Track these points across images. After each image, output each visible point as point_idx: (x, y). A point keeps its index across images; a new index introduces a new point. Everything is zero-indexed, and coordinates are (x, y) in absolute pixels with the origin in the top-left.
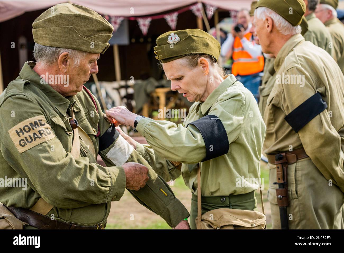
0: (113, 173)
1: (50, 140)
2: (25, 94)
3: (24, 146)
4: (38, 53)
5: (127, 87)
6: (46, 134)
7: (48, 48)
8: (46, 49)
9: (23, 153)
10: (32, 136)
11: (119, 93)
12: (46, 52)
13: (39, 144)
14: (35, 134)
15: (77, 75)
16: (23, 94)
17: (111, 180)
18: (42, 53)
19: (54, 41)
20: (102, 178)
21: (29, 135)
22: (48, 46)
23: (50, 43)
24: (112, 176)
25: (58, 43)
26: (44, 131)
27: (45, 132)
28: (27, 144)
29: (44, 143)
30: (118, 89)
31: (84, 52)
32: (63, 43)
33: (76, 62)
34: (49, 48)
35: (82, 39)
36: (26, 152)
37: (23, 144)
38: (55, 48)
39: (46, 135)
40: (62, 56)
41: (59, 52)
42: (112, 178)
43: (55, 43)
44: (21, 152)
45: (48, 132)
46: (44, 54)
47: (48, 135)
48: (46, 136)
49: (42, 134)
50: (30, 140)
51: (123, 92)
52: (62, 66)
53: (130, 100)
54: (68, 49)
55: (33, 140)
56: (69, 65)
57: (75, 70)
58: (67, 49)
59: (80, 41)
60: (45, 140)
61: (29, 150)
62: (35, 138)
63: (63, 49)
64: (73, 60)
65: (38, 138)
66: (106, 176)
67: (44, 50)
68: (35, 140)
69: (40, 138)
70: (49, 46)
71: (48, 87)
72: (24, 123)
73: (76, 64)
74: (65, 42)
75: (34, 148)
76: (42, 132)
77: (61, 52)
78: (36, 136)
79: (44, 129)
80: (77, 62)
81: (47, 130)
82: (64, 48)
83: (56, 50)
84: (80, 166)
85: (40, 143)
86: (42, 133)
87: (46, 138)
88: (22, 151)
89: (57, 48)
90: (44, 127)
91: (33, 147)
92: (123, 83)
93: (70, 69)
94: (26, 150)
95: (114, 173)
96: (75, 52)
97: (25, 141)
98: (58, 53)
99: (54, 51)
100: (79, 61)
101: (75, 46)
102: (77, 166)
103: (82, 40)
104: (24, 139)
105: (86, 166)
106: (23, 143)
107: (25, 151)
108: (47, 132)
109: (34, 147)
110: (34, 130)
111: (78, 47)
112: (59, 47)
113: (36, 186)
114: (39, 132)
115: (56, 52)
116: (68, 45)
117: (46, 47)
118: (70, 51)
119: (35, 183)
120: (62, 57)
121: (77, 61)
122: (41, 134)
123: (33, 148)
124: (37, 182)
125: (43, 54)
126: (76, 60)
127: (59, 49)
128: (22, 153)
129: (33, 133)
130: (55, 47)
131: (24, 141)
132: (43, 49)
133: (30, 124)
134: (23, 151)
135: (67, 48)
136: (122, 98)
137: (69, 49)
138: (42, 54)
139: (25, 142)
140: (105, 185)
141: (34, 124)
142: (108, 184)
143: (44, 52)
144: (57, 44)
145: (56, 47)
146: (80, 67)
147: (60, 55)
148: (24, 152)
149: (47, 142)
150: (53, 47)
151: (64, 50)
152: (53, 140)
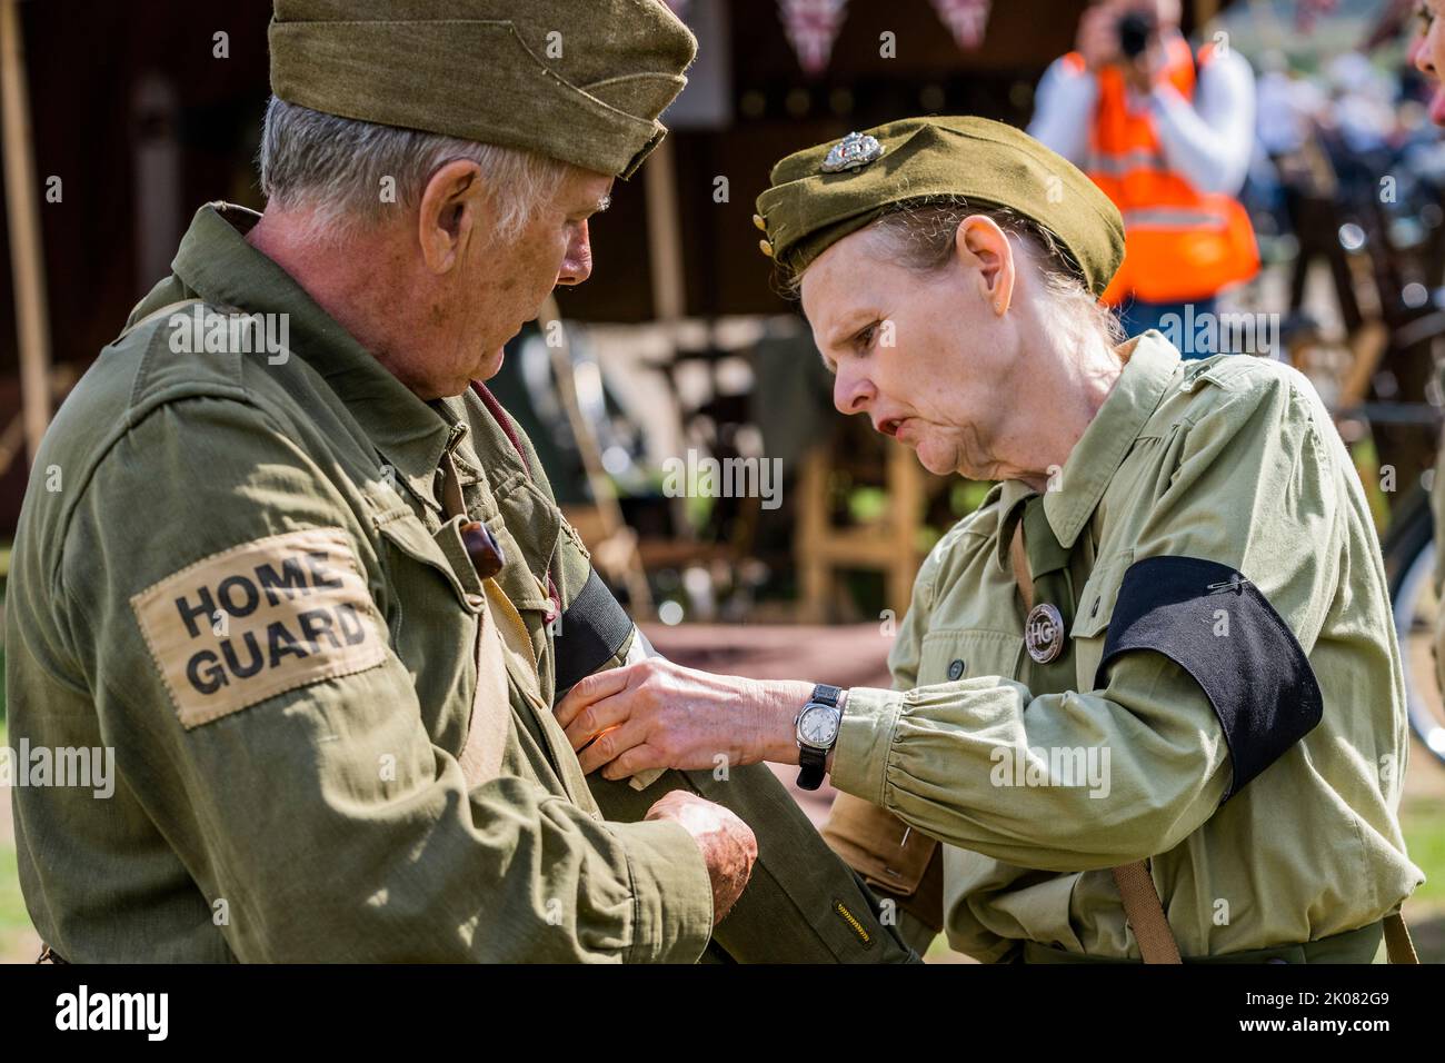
0: (649, 869)
1: (355, 673)
2: (251, 393)
3: (210, 689)
4: (304, 155)
5: (712, 356)
6: (341, 638)
7: (367, 132)
8: (356, 137)
9: (201, 732)
10: (262, 638)
11: (672, 386)
12: (355, 156)
13: (292, 690)
14: (277, 629)
15: (501, 287)
16: (241, 392)
17: (637, 907)
18: (327, 161)
19: (406, 94)
20: (599, 903)
21: (246, 630)
22: (365, 122)
23: (381, 104)
24: (641, 887)
25: (429, 106)
26: (328, 620)
27: (336, 628)
28: (227, 683)
29: (320, 683)
30: (667, 369)
31: (557, 162)
32: (455, 111)
33: (505, 222)
34: (373, 135)
35: (558, 95)
36: (220, 725)
37: (207, 680)
38: (406, 136)
39: (337, 644)
40: (442, 179)
41: (429, 156)
42: (644, 898)
43: (408, 106)
44: (193, 723)
45: (353, 629)
46: (341, 164)
47: (349, 643)
48: (337, 651)
49: (317, 637)
50: (246, 661)
51: (694, 383)
52: (437, 235)
53: (730, 425)
54: (481, 143)
55: (267, 660)
56: (472, 230)
57: (497, 262)
58: (473, 146)
59: (543, 105)
60: (330, 670)
61: (237, 713)
62: (276, 654)
63: (450, 142)
64: (493, 209)
65: (293, 655)
66: (616, 887)
67: (341, 140)
68: (275, 663)
69: (302, 654)
70: (375, 124)
71: (344, 345)
72: (225, 564)
73: (506, 230)
74: (464, 104)
75: (265, 707)
76: (317, 623)
77: (440, 158)
78: (282, 643)
79: (335, 608)
80: (512, 215)
81: (347, 617)
82: (455, 138)
83: (411, 143)
84: (494, 834)
85: (298, 684)
86: (317, 632)
87: (337, 658)
88: (196, 716)
89: (419, 137)
90: (335, 599)
91: (259, 699)
92: (692, 334)
93: (471, 250)
94: (222, 714)
95: (651, 873)
96: (511, 162)
97: (222, 661)
98: (424, 161)
99: (403, 147)
100: (523, 215)
101: (515, 131)
102: (479, 836)
103: (554, 101)
104: (218, 651)
105: (525, 835)
106: (208, 672)
107: (213, 717)
108: (345, 629)
109: (266, 701)
110: (276, 608)
111: (534, 137)
112: (431, 129)
113: (249, 917)
114: (304, 620)
115: (413, 157)
116: (481, 123)
117: (353, 126)
118: (487, 154)
119: (243, 900)
120: (441, 190)
121: (516, 217)
122: (311, 634)
123: (257, 705)
124: (254, 898)
125: (335, 164)
126: (510, 208)
127: (428, 144)
128: (194, 729)
129: (272, 621)
130: (404, 129)
131: (215, 664)
132: (338, 137)
133: (258, 570)
134: (203, 720)
135: (472, 141)
136: (687, 418)
137: (485, 147)
138: (328, 165)
139: (219, 668)
140: (610, 941)
141: (281, 574)
142: (619, 937)
143: (339, 151)
144: (423, 114)
145: (415, 132)
146: (525, 242)
147: (433, 174)
148: (206, 725)
149: (339, 681)
150: (399, 129)
151: (456, 148)
152: (368, 678)
